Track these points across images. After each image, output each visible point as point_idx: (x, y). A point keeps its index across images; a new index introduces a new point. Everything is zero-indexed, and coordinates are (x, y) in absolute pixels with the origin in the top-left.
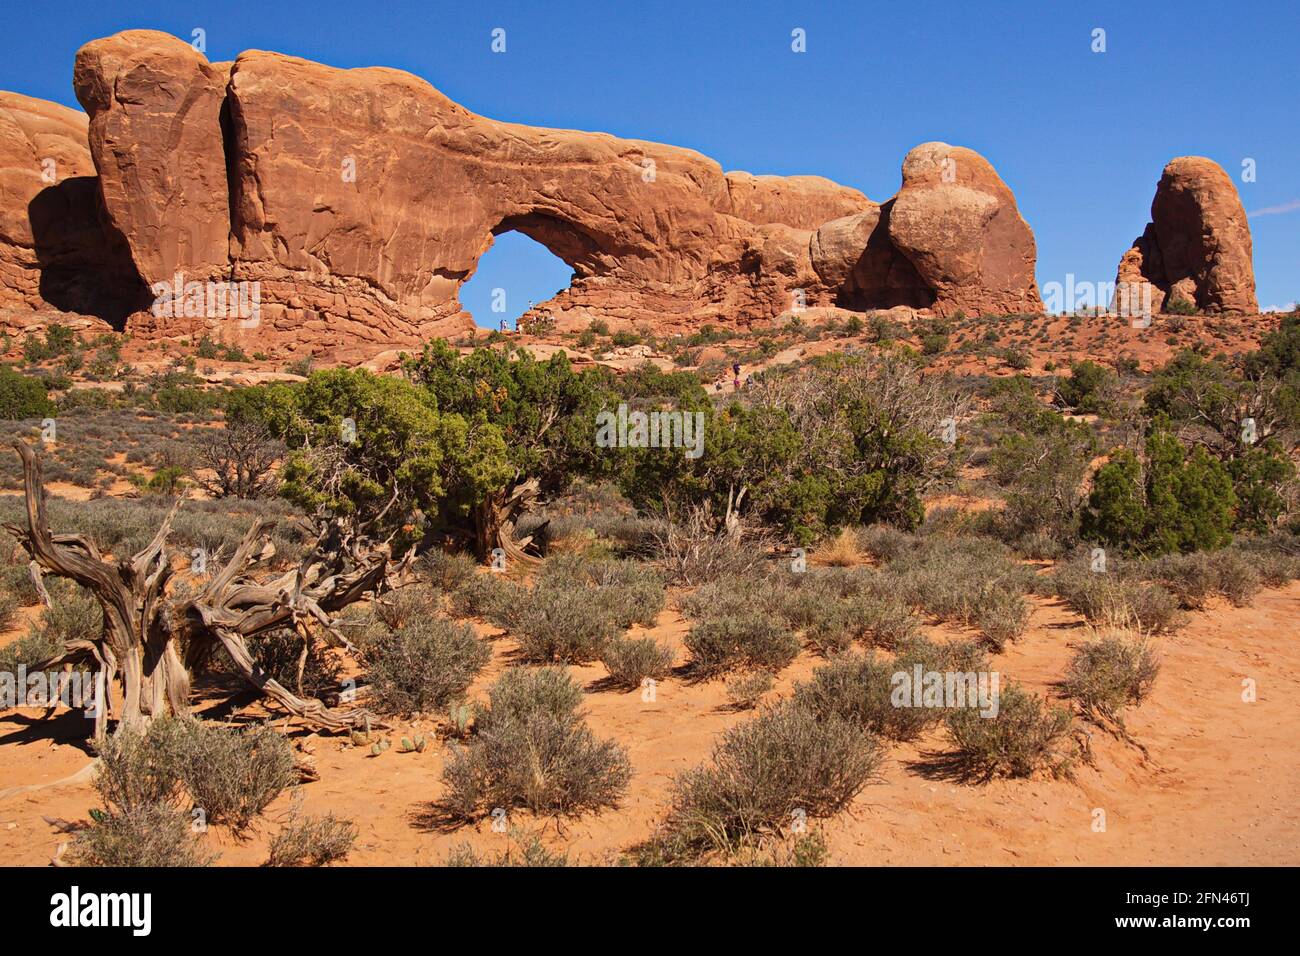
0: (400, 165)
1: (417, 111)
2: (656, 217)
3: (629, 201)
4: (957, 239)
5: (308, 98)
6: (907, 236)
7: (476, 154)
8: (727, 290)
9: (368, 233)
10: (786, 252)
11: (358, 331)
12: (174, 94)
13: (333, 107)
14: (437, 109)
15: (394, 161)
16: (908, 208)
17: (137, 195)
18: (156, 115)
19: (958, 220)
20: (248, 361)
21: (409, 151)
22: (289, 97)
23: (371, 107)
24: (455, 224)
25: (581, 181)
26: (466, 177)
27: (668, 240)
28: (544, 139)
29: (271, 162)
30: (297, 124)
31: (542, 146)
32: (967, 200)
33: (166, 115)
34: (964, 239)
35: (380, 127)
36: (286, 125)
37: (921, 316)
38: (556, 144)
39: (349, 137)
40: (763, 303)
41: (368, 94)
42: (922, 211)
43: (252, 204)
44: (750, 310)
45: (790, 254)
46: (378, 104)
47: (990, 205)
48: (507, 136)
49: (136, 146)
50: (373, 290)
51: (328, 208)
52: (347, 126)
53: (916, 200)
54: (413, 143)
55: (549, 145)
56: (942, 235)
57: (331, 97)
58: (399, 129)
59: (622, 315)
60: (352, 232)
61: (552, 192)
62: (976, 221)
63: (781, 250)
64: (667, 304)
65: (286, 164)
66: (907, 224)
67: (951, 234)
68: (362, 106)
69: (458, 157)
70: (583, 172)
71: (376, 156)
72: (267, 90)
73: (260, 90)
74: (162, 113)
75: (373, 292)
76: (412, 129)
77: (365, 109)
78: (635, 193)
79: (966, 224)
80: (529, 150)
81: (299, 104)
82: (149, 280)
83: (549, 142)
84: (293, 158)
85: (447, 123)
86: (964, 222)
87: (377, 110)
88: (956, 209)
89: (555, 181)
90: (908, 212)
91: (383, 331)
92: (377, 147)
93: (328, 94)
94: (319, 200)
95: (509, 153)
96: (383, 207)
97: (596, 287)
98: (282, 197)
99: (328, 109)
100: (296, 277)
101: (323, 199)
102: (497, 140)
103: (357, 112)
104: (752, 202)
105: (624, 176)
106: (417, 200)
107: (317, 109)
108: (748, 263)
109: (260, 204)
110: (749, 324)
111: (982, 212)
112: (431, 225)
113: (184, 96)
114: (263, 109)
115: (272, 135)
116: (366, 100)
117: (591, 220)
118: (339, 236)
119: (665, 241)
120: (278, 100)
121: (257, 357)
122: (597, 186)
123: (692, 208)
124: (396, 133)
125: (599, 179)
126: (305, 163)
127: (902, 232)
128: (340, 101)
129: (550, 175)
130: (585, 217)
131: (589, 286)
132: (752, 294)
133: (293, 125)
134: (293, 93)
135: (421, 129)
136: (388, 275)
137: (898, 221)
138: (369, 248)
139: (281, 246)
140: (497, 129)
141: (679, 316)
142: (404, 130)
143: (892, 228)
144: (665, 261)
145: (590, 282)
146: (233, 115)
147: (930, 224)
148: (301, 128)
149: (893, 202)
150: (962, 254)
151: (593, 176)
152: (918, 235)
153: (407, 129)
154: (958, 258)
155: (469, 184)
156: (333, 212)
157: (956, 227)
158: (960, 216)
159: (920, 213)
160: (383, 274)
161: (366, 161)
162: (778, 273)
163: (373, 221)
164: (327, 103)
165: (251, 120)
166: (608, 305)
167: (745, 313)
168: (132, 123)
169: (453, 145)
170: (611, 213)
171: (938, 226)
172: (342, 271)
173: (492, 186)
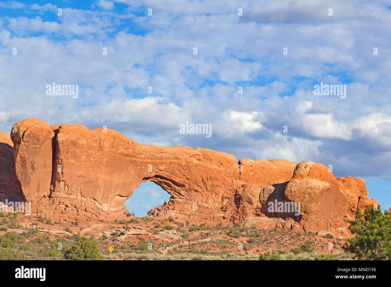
0: (107, 162)
1: (115, 144)
2: (202, 179)
3: (192, 173)
4: (309, 198)
5: (80, 141)
6: (291, 195)
7: (135, 157)
8: (228, 208)
9: (94, 184)
10: (250, 196)
11: (88, 215)
12: (40, 140)
13: (88, 143)
14: (122, 143)
15: (106, 160)
16: (293, 185)
17: (25, 170)
18: (34, 146)
19: (311, 191)
20: (53, 225)
21: (111, 157)
22: (74, 141)
23: (100, 143)
24: (125, 180)
25: (174, 165)
26: (131, 164)
27: (206, 188)
28: (161, 151)
29: (66, 161)
30: (75, 149)
31: (160, 153)
32: (316, 184)
33: (37, 146)
34: (312, 198)
35: (102, 149)
36: (72, 150)
37: (295, 225)
38: (165, 153)
39: (91, 153)
40: (240, 214)
41: (99, 139)
42: (297, 187)
43: (59, 174)
44: (235, 216)
45: (252, 197)
46: (102, 142)
47: (325, 186)
48: (147, 151)
49: (27, 155)
50: (94, 201)
51: (82, 176)
52: (92, 150)
53: (296, 183)
54: (113, 155)
55: (163, 153)
56: (304, 196)
57: (87, 140)
58: (109, 150)
59: (185, 214)
60: (90, 183)
61: (162, 169)
62: (318, 192)
63: (248, 195)
64: (204, 211)
65: (71, 162)
66: (291, 191)
67: (307, 196)
68: (97, 142)
69: (128, 158)
70: (175, 163)
71: (100, 159)
72: (67, 139)
73: (65, 139)
74: (35, 146)
75: (94, 202)
76: (113, 150)
77: (98, 144)
78: (195, 171)
79: (313, 193)
80: (154, 155)
81: (77, 143)
82: (26, 196)
83: (163, 152)
84: (73, 160)
85: (125, 148)
86: (313, 192)
87: (102, 144)
88: (310, 187)
89: (164, 165)
90: (292, 187)
91: (96, 216)
92: (100, 156)
93: (86, 139)
94: (80, 173)
95: (147, 156)
96: (100, 175)
97: (178, 203)
98: (68, 172)
99: (86, 144)
100: (70, 197)
101: (81, 173)
102: (143, 152)
103: (95, 145)
104: (249, 172)
105: (191, 164)
106: (112, 172)
107: (82, 144)
108: (237, 198)
109: (61, 174)
110: (233, 221)
111: (321, 189)
112: (117, 181)
113: (42, 140)
114: (66, 145)
115: (67, 153)
116: (98, 141)
117: (177, 179)
118: (85, 184)
119: (205, 188)
120: (70, 142)
121: (55, 223)
122: (180, 167)
123: (216, 177)
124: (107, 151)
125: (181, 165)
126: (77, 162)
127: (289, 194)
128: (90, 141)
129: (162, 164)
130: (175, 178)
131: (175, 202)
132: (237, 210)
133: (74, 150)
134: (75, 139)
135: (116, 150)
136: (100, 197)
137: (288, 190)
138: (94, 188)
139: (66, 187)
140: (143, 148)
141: (208, 216)
142: (110, 150)
143: (286, 192)
144: (205, 195)
145: (176, 200)
146: (56, 146)
147: (300, 192)
148: (76, 150)
149: (288, 182)
150: (311, 204)
151: (179, 164)
152: (295, 196)
153: (111, 150)
154: (309, 205)
155: (131, 167)
156: (83, 177)
157: (310, 194)
158: (311, 190)
159: (296, 188)
160: (98, 197)
161: (96, 160)
162: (247, 203)
163: (97, 180)
164: (86, 142)
165: (61, 147)
166: (182, 210)
167: (233, 217)
168: (26, 148)
169: (127, 155)
170: (185, 177)
171: (303, 193)
172: (85, 195)
173: (140, 167)
